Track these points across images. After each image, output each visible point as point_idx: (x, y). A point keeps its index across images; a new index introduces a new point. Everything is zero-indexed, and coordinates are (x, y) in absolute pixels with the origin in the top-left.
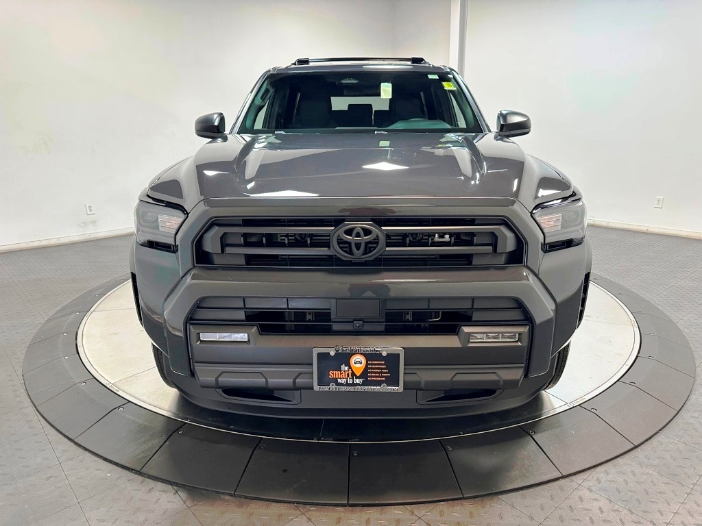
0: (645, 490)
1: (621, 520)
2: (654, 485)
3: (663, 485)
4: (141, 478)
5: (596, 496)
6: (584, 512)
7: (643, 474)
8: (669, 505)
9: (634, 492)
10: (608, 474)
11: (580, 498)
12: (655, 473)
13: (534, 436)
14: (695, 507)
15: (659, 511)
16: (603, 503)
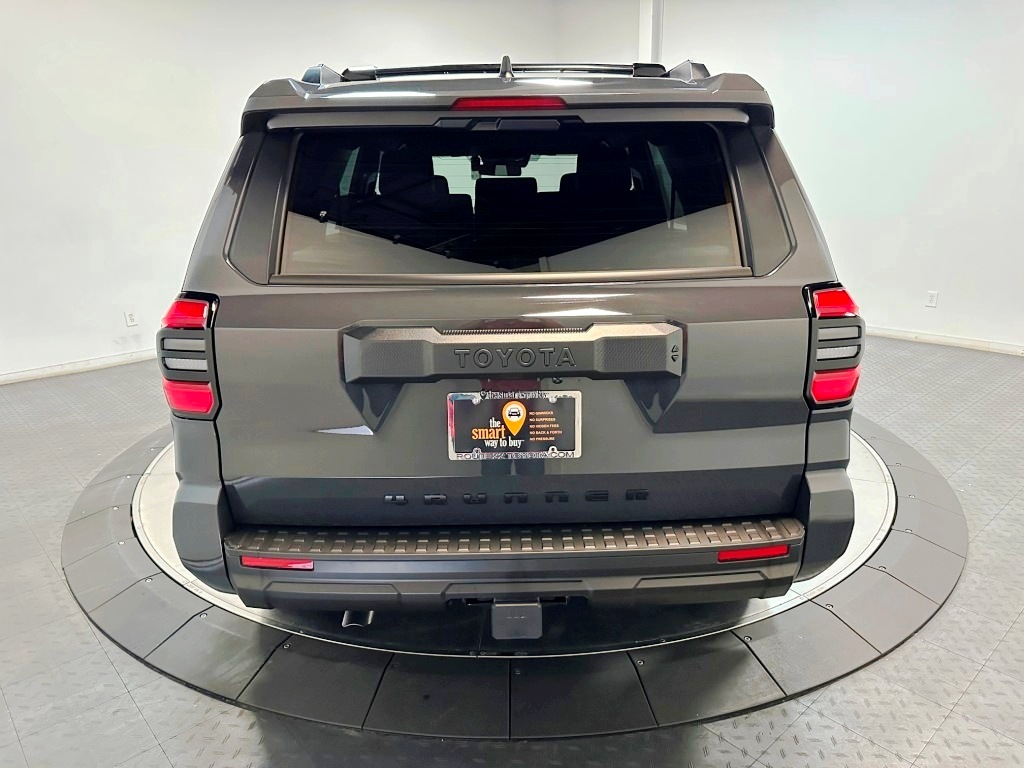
0: (891, 714)
1: (859, 754)
2: (904, 706)
3: (915, 706)
4: (238, 710)
5: (827, 723)
6: (813, 744)
7: (891, 691)
8: (921, 732)
9: (877, 716)
10: (844, 693)
11: (808, 725)
12: (905, 690)
13: (749, 644)
14: (954, 734)
15: (908, 741)
16: (838, 732)
